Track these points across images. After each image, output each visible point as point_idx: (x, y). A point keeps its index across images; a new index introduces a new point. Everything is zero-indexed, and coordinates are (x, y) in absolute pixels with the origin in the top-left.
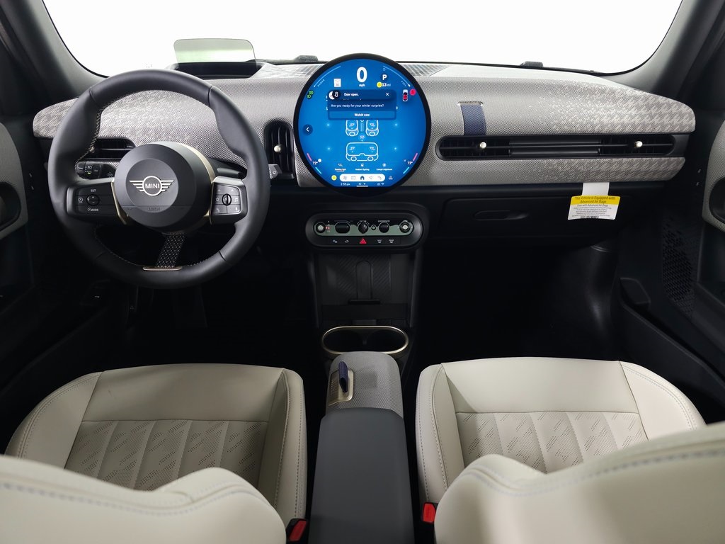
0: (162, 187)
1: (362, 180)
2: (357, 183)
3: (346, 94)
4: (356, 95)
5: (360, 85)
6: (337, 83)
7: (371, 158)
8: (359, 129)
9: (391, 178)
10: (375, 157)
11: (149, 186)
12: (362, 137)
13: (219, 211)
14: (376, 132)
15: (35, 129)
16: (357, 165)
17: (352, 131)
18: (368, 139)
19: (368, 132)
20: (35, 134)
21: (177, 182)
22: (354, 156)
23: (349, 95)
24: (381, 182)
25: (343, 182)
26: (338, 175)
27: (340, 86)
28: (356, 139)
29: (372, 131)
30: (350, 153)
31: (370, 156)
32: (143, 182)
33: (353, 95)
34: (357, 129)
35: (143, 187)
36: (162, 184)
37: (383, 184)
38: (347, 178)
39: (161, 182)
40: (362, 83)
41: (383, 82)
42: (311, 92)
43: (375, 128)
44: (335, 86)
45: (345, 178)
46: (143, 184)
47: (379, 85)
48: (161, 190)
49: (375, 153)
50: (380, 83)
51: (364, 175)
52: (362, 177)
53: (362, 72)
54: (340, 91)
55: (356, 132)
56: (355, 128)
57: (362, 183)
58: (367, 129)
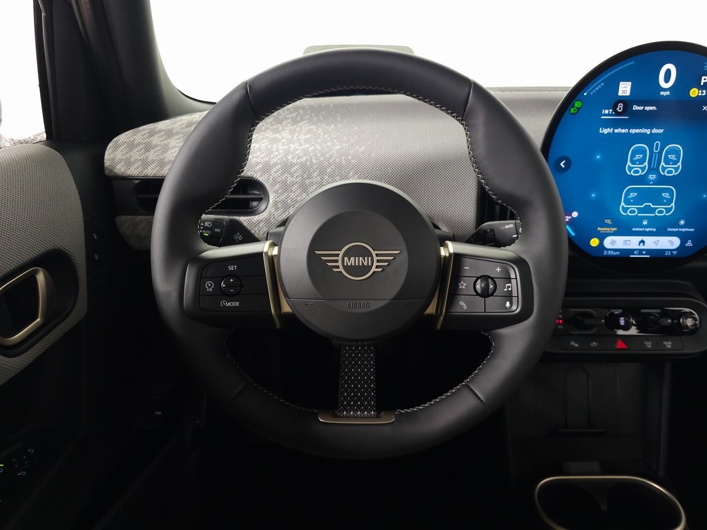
0: (375, 264)
1: (642, 247)
2: (632, 251)
3: (636, 108)
4: (651, 108)
5: (662, 93)
6: (625, 89)
7: (661, 210)
8: (650, 163)
9: (689, 244)
10: (668, 210)
11: (352, 261)
12: (652, 177)
13: (465, 307)
14: (676, 169)
15: (107, 163)
16: (637, 221)
17: (637, 167)
18: (662, 180)
19: (664, 169)
20: (107, 172)
21: (405, 255)
22: (634, 207)
23: (641, 108)
24: (671, 250)
25: (608, 250)
26: (602, 237)
27: (628, 94)
28: (642, 180)
29: (671, 167)
30: (627, 202)
31: (661, 208)
32: (341, 253)
33: (648, 108)
34: (646, 163)
35: (340, 264)
36: (375, 258)
37: (675, 253)
38: (616, 243)
39: (374, 253)
40: (665, 90)
41: (700, 88)
42: (578, 104)
43: (675, 163)
44: (620, 93)
45: (613, 242)
46: (340, 258)
47: (694, 92)
48: (374, 269)
49: (670, 202)
50: (696, 89)
51: (644, 238)
52: (643, 242)
53: (668, 72)
54: (627, 102)
55: (643, 169)
56: (642, 161)
57: (641, 251)
58: (662, 163)
